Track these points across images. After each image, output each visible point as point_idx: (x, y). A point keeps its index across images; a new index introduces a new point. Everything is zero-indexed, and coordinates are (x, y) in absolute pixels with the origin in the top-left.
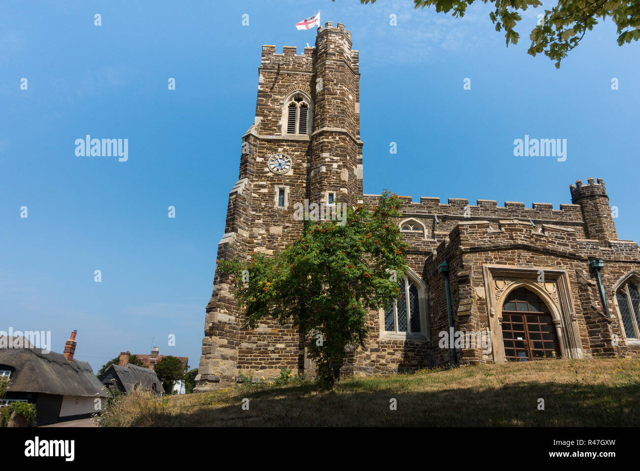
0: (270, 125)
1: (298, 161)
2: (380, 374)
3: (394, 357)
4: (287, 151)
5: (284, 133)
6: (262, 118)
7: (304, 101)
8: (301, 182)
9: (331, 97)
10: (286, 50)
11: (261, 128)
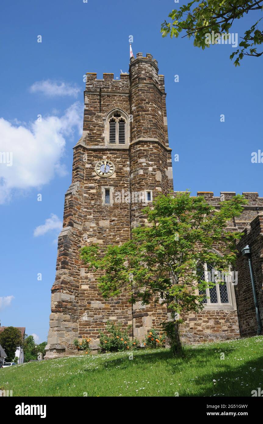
0: (95, 137)
1: (120, 166)
2: (198, 339)
3: (208, 324)
4: (110, 158)
5: (107, 144)
6: (88, 132)
7: (122, 117)
8: (122, 183)
9: (144, 113)
10: (105, 76)
11: (88, 140)
